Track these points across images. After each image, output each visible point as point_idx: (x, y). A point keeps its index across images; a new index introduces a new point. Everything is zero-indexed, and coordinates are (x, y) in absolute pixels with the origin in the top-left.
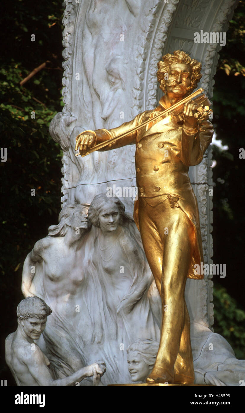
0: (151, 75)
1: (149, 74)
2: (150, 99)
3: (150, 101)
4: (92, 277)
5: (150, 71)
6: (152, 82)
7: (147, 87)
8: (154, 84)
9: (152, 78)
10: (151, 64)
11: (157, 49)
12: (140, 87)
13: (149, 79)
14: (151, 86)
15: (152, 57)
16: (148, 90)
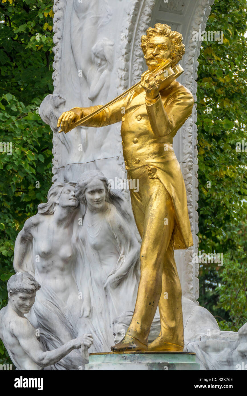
0: (136, 56)
1: (134, 55)
2: (135, 80)
3: (135, 81)
4: (81, 254)
5: (135, 52)
6: (137, 63)
7: (132, 68)
8: (139, 65)
9: (137, 59)
10: (135, 45)
11: (141, 31)
12: (125, 68)
13: (134, 60)
14: (136, 66)
15: (136, 38)
16: (133, 71)
